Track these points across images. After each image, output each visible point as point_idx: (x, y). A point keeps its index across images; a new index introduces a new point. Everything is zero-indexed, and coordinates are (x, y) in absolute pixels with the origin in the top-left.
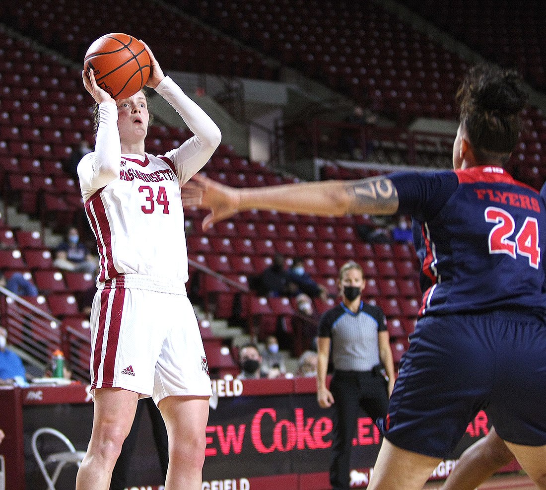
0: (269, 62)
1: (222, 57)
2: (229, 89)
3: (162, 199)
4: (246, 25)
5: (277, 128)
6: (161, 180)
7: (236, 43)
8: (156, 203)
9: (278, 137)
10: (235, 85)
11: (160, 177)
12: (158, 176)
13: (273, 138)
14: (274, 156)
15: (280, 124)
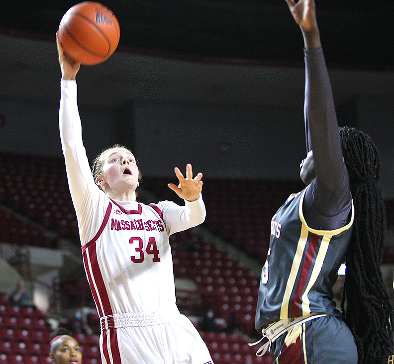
0: (49, 235)
1: (14, 230)
2: (19, 255)
3: (152, 249)
4: (32, 206)
5: (55, 284)
6: (152, 230)
7: (25, 220)
8: (145, 254)
9: (55, 291)
10: (24, 251)
11: (152, 226)
12: (150, 225)
13: (52, 292)
14: (52, 305)
15: (58, 281)
